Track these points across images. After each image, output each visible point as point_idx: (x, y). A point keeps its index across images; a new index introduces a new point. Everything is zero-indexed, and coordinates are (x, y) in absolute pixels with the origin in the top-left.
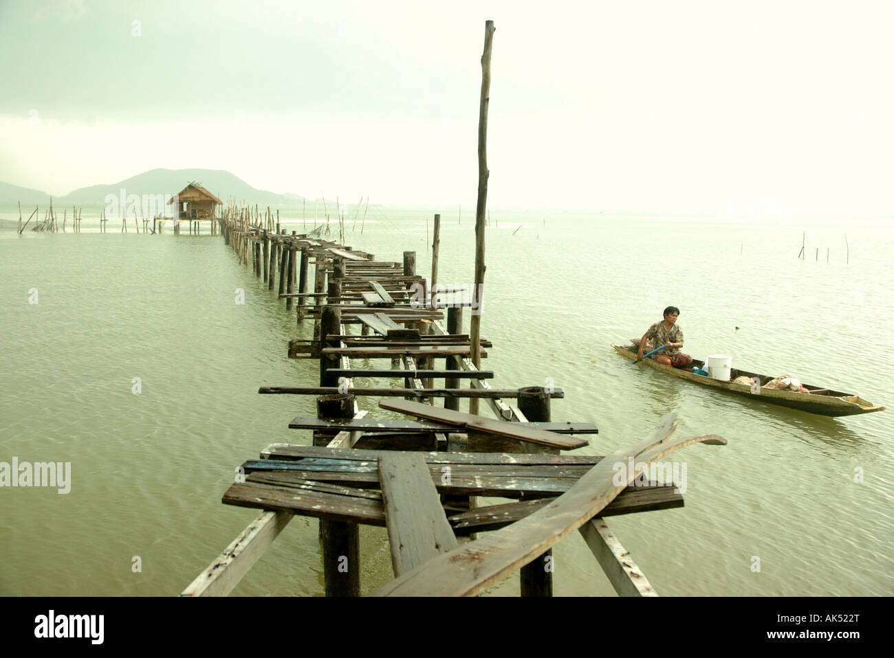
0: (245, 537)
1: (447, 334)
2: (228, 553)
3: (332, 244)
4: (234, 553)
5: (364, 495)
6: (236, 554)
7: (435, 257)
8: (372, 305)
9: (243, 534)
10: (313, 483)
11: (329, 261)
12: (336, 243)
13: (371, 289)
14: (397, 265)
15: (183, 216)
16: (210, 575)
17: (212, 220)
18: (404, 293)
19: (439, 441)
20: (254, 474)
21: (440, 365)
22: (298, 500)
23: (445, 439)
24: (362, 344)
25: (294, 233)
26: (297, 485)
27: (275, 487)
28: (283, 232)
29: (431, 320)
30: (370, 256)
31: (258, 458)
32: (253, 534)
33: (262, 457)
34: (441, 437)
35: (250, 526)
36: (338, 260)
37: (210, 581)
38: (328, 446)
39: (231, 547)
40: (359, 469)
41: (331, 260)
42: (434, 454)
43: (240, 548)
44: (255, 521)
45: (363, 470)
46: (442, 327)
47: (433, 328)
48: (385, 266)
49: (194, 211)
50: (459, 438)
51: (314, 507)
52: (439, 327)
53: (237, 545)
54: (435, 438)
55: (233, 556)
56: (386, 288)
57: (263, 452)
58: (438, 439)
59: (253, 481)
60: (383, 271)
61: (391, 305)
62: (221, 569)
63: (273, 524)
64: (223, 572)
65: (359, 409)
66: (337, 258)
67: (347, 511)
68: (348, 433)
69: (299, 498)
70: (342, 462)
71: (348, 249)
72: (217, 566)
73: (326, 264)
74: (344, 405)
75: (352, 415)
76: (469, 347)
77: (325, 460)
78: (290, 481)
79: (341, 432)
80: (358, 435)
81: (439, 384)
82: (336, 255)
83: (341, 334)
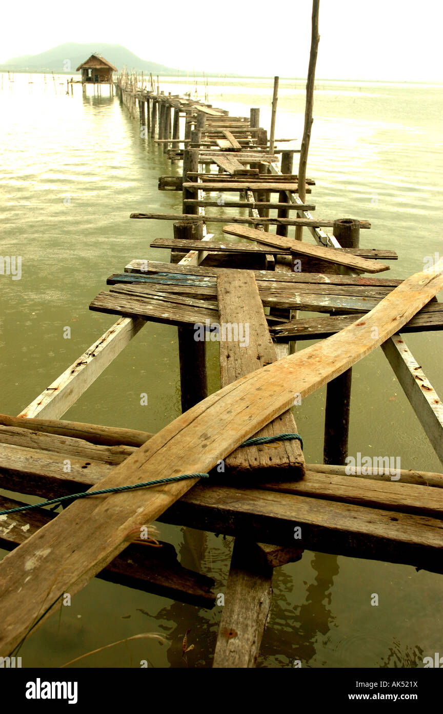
0: (104, 340)
1: (280, 174)
2: (89, 353)
3: (197, 102)
4: (94, 353)
5: (204, 306)
6: (96, 354)
7: (274, 112)
8: (224, 149)
9: (104, 336)
10: (164, 294)
11: (194, 116)
12: (200, 102)
13: (224, 137)
14: (245, 119)
15: (89, 80)
16: (73, 372)
17: (110, 84)
18: (250, 141)
19: (269, 261)
20: (117, 286)
21: (274, 198)
22: (151, 309)
23: (274, 260)
24: (214, 180)
25: (170, 93)
26: (150, 296)
27: (133, 297)
28: (162, 92)
29: (269, 162)
30: (225, 112)
31: (122, 272)
32: (112, 337)
33: (126, 270)
34: (270, 258)
35: (111, 330)
36: (201, 114)
37: (72, 377)
38: (180, 263)
39: (92, 348)
40: (202, 284)
41: (196, 115)
42: (264, 272)
43: (100, 349)
44: (115, 325)
45: (205, 284)
46: (277, 167)
47: (270, 169)
48: (237, 120)
49: (97, 76)
50: (285, 258)
51: (163, 315)
52: (275, 168)
53: (97, 347)
54: (265, 258)
55: (94, 355)
56: (236, 137)
57: (126, 267)
58: (268, 260)
59: (116, 292)
60: (234, 124)
61: (238, 150)
62: (82, 367)
63: (130, 327)
64: (84, 369)
65: (208, 233)
66: (200, 113)
67: (189, 319)
68: (197, 252)
69: (151, 307)
70: (189, 277)
71: (209, 106)
72: (79, 364)
73: (192, 117)
74: (194, 229)
75: (201, 237)
76: (297, 184)
77: (176, 275)
78: (145, 292)
79: (191, 252)
80: (205, 254)
81: (273, 214)
82: (200, 111)
83: (199, 172)
